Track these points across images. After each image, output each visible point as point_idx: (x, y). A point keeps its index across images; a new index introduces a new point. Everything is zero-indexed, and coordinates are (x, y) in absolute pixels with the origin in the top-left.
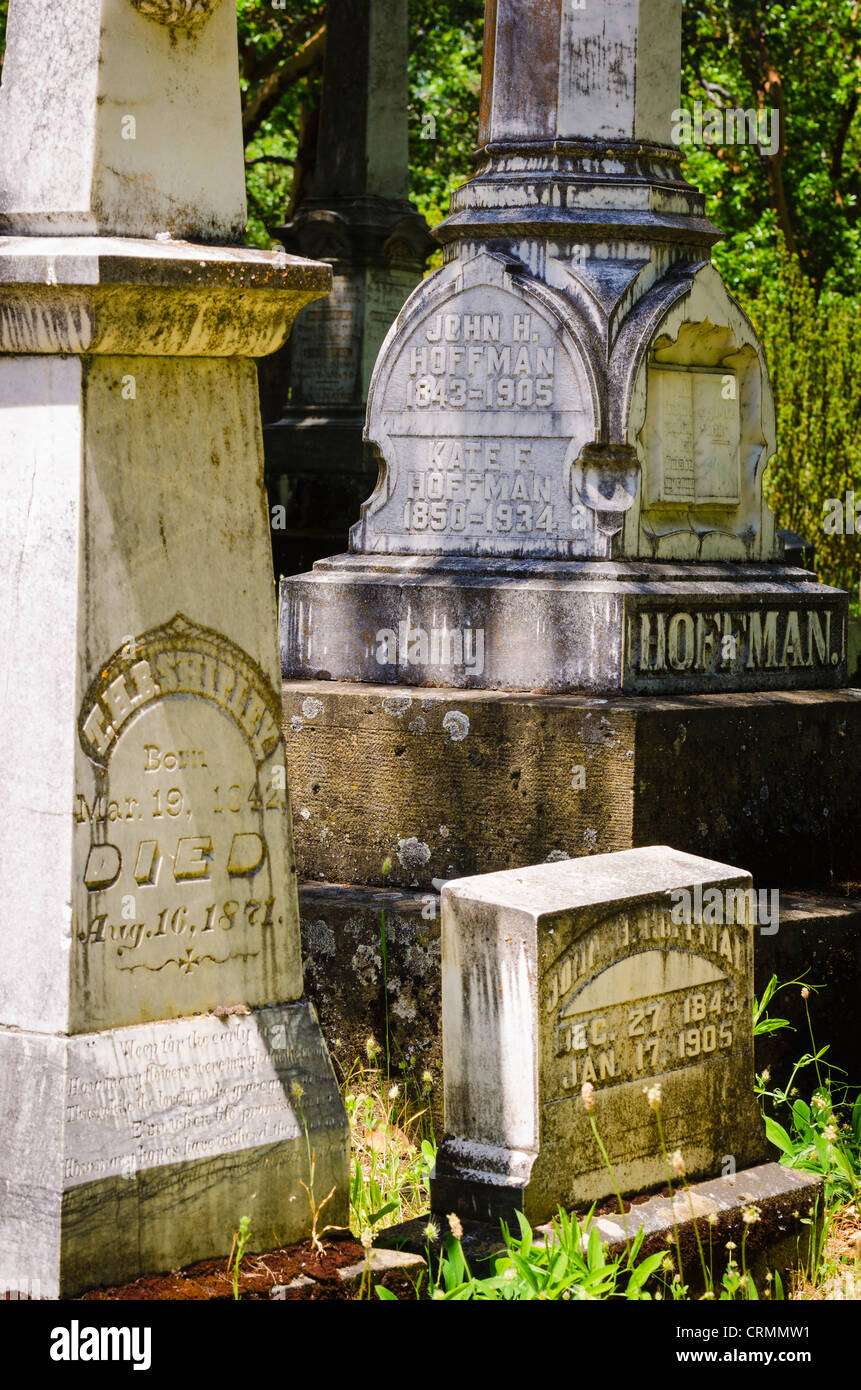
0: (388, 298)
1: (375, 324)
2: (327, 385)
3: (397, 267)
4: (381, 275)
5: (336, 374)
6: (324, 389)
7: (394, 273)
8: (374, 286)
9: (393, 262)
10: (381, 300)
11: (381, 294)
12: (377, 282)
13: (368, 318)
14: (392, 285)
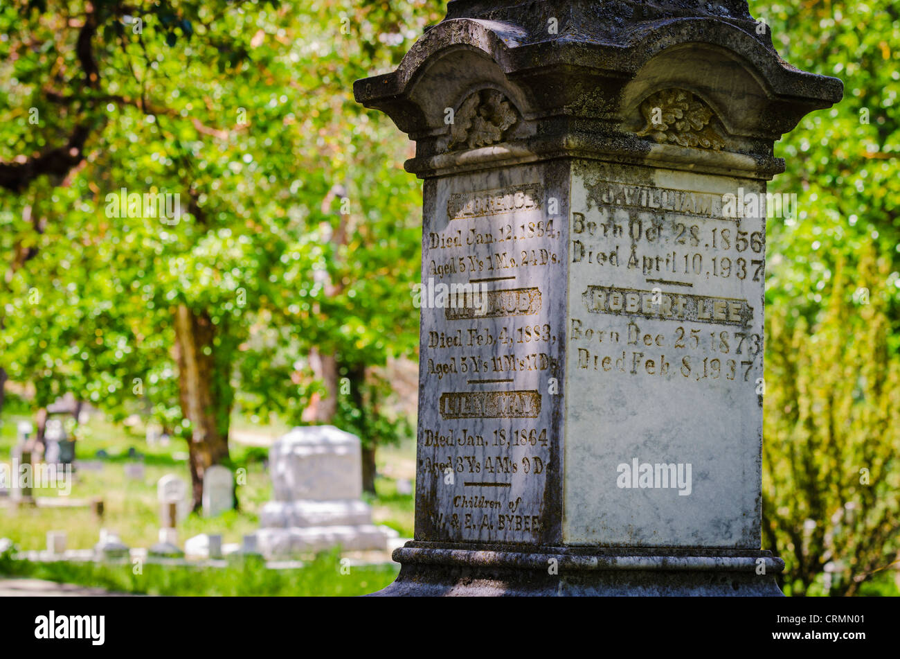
0: (644, 249)
1: (604, 322)
2: (488, 493)
3: (673, 164)
4: (623, 185)
5: (506, 462)
6: (482, 502)
7: (662, 179)
8: (596, 216)
9: (656, 148)
10: (624, 254)
11: (625, 239)
12: (609, 206)
13: (577, 305)
14: (660, 212)
